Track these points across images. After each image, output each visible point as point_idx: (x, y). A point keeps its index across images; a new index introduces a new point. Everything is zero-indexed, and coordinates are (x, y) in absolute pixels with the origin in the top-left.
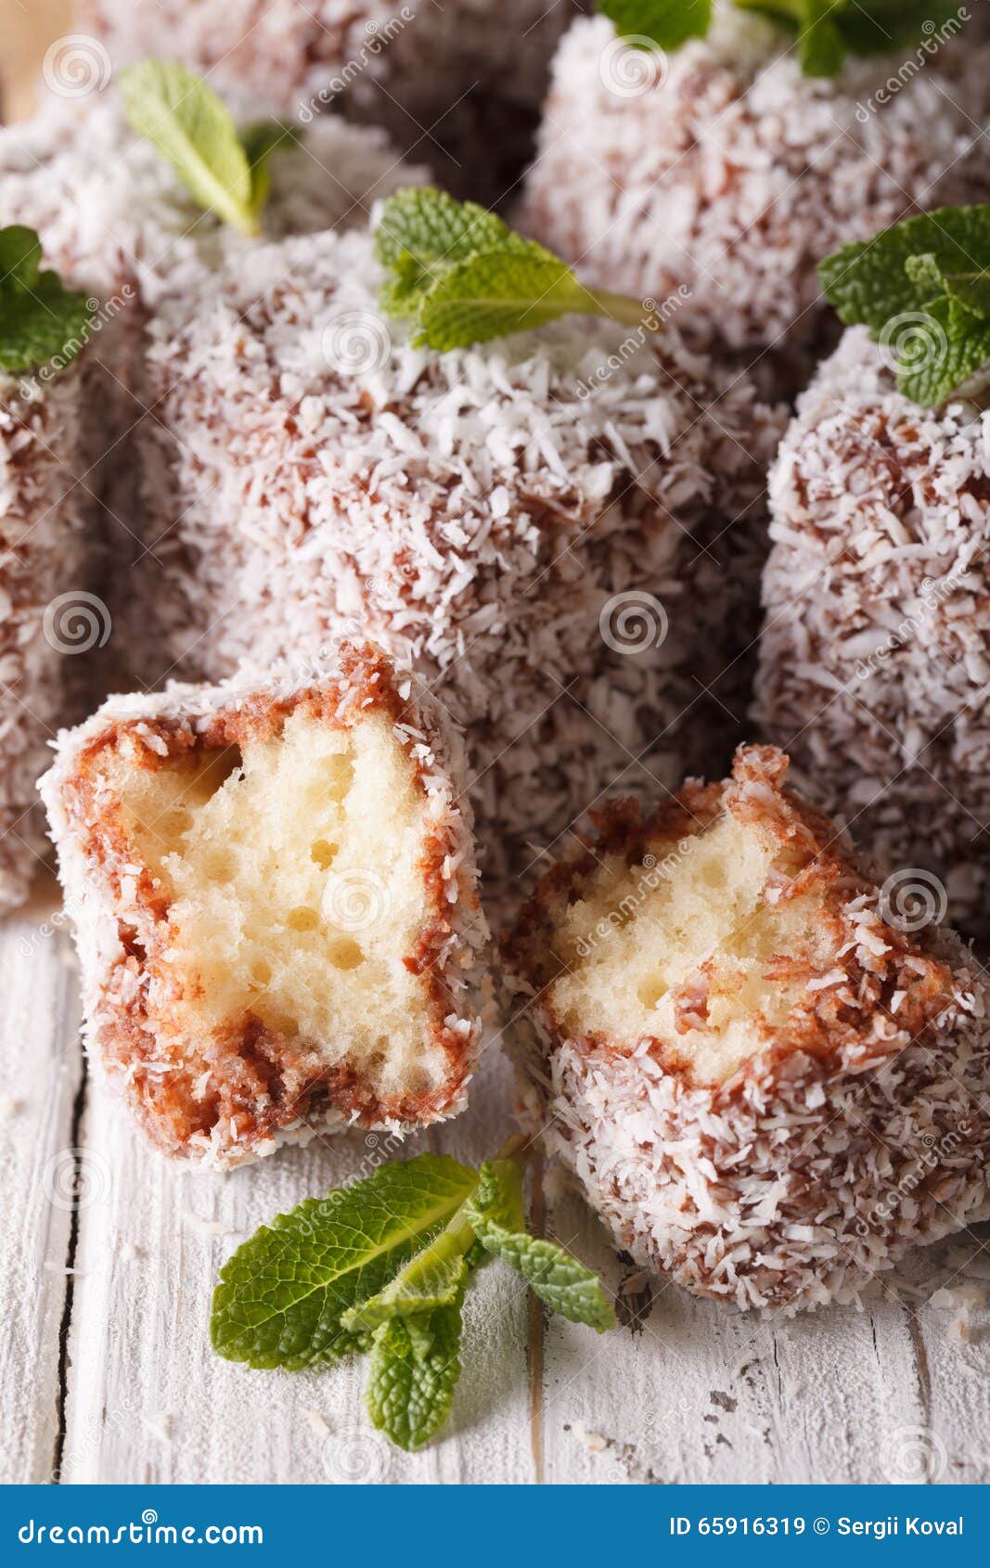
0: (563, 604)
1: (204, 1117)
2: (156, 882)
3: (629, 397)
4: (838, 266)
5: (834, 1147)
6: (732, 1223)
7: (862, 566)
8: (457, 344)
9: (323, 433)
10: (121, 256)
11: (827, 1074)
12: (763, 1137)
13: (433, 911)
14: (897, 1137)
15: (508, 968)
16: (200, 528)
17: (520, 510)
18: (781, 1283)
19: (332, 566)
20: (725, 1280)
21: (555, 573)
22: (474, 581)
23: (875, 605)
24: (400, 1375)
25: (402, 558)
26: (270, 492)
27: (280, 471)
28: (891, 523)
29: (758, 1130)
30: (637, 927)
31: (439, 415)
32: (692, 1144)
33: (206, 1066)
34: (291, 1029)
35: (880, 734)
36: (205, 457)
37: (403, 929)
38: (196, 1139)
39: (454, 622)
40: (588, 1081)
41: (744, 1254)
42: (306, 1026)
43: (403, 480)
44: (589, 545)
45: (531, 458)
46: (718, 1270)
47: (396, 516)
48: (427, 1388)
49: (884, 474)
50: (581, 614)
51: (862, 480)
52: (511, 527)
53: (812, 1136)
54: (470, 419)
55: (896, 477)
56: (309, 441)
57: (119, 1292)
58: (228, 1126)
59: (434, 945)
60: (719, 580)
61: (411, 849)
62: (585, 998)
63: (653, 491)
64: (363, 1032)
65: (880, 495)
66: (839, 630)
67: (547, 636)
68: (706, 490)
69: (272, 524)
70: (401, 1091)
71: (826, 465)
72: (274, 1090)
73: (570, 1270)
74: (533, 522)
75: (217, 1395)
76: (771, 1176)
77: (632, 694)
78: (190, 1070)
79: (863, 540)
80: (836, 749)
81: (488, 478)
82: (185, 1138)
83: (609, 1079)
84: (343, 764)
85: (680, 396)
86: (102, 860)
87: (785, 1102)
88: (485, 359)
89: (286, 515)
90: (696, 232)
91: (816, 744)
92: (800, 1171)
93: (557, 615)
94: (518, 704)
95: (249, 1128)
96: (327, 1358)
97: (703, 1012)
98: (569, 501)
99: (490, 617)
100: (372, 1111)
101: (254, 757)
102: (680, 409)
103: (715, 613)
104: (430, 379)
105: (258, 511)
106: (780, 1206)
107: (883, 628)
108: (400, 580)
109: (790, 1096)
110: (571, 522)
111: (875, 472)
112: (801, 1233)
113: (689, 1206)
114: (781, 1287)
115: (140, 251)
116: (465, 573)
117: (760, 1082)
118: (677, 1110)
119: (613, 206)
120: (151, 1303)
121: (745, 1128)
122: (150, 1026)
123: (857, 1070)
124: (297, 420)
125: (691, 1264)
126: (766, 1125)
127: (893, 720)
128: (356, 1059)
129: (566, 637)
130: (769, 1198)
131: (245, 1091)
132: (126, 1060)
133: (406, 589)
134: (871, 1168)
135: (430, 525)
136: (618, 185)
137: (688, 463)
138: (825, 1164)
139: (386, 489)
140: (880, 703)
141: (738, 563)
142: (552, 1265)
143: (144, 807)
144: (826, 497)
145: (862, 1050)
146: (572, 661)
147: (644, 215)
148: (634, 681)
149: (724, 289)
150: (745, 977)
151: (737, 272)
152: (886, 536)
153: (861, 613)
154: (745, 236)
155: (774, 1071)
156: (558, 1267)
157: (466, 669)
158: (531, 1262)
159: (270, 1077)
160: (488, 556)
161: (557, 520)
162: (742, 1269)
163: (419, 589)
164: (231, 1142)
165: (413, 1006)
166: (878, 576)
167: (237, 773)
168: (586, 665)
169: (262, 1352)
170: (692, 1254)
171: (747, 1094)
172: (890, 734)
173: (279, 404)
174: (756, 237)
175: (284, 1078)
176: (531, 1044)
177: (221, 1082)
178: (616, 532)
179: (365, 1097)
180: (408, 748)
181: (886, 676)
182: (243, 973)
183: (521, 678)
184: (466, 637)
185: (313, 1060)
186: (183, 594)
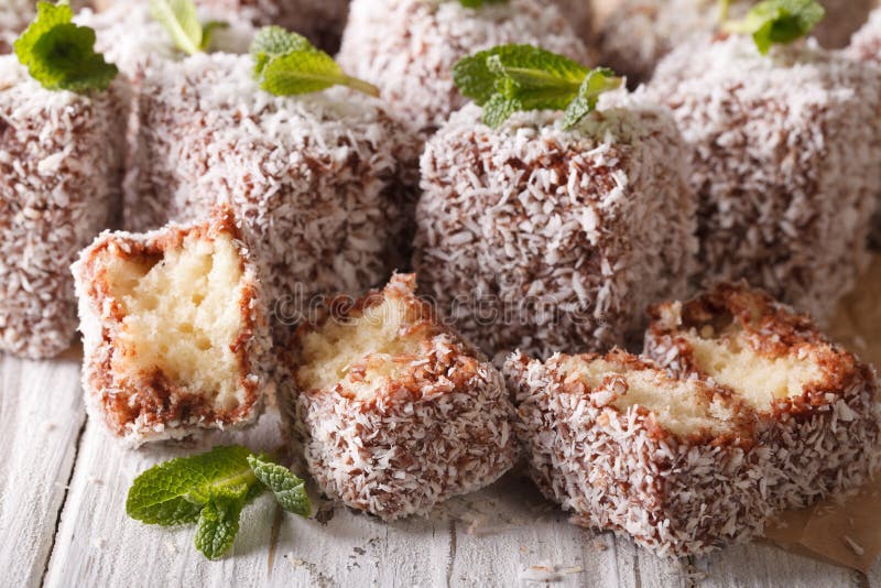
0: (323, 212)
1: (132, 414)
2: (119, 306)
3: (359, 123)
4: (460, 68)
5: (418, 435)
6: (369, 469)
7: (460, 200)
8: (283, 94)
9: (217, 125)
10: (139, 65)
11: (415, 399)
12: (384, 427)
13: (244, 325)
14: (448, 435)
15: (280, 363)
16: (160, 174)
17: (303, 162)
18: (391, 501)
19: (217, 185)
20: (365, 498)
21: (319, 195)
22: (278, 191)
23: (465, 218)
24: (212, 529)
25: (247, 178)
26: (191, 152)
27: (196, 142)
28: (473, 178)
29: (382, 422)
30: (339, 344)
31: (272, 123)
32: (352, 429)
33: (136, 391)
34: (176, 377)
35: (466, 283)
36: (164, 138)
37: (230, 333)
38: (128, 425)
39: (270, 211)
40: (311, 409)
41: (374, 484)
42: (183, 375)
43: (251, 146)
44: (336, 185)
45: (311, 142)
46: (362, 493)
47: (246, 160)
48: (222, 534)
49: (471, 156)
50: (331, 218)
51: (462, 158)
52: (298, 169)
53: (407, 428)
54: (284, 125)
55: (477, 157)
56: (209, 128)
57: (88, 495)
58: (144, 418)
59: (244, 340)
60: (397, 213)
61: (237, 295)
62: (313, 375)
63: (367, 162)
64: (209, 380)
65: (469, 165)
66: (449, 230)
67: (314, 226)
68: (393, 168)
69: (191, 167)
70: (224, 408)
71: (445, 151)
72: (166, 403)
73: (292, 480)
74: (309, 167)
75: (126, 535)
76: (388, 447)
77: (353, 263)
78: (128, 392)
79: (461, 187)
80: (447, 291)
81: (290, 148)
82: (124, 424)
83: (319, 407)
84: (209, 259)
85: (385, 126)
86: (96, 297)
87: (395, 410)
88: (295, 101)
89: (197, 163)
90: (407, 72)
91: (437, 288)
92: (401, 446)
93: (320, 217)
94: (299, 259)
95: (153, 419)
96: (179, 523)
97: (363, 374)
98: (327, 161)
99: (286, 209)
100: (211, 417)
101: (169, 257)
102: (384, 131)
103: (395, 230)
104: (270, 108)
105: (185, 161)
106: (390, 461)
107: (468, 230)
108: (245, 188)
109: (397, 407)
110: (327, 171)
111: (468, 155)
112: (400, 475)
113: (351, 461)
114: (391, 502)
115: (148, 63)
116: (275, 186)
117: (383, 400)
118: (346, 412)
119: (371, 63)
120: (102, 500)
121: (376, 420)
122: (110, 373)
123: (430, 398)
124: (206, 118)
125: (351, 491)
126: (386, 421)
127: (472, 277)
128: (204, 392)
129: (324, 230)
130: (385, 458)
131: (153, 403)
132: (100, 388)
133: (248, 193)
134: (435, 448)
135: (261, 165)
136: (374, 54)
137: (385, 152)
138: (413, 443)
139: (243, 149)
140: (466, 268)
141: (408, 206)
142: (283, 477)
143: (118, 275)
144: (445, 167)
145: (431, 387)
146: (326, 243)
147: (385, 67)
148: (355, 256)
149: (418, 99)
150: (384, 361)
151: (424, 91)
152: (471, 185)
153: (458, 222)
154: (428, 75)
155: (390, 394)
156: (287, 479)
157: (273, 234)
158: (274, 477)
159: (165, 398)
160: (287, 180)
161: (320, 169)
162: (373, 492)
163: (255, 192)
164: (144, 425)
165: (232, 369)
166: (467, 205)
167: (161, 262)
168: (333, 246)
169: (150, 516)
170: (351, 485)
171: (377, 404)
172: (470, 283)
173: (198, 113)
174: (433, 75)
175: (171, 398)
176: (287, 398)
177: (142, 398)
178: (349, 182)
179: (208, 410)
180: (239, 250)
181: (469, 254)
182: (156, 347)
183: (301, 245)
184: (274, 218)
185: (184, 389)
186: (151, 207)
